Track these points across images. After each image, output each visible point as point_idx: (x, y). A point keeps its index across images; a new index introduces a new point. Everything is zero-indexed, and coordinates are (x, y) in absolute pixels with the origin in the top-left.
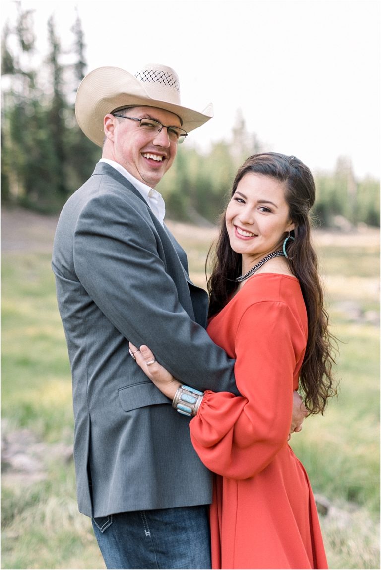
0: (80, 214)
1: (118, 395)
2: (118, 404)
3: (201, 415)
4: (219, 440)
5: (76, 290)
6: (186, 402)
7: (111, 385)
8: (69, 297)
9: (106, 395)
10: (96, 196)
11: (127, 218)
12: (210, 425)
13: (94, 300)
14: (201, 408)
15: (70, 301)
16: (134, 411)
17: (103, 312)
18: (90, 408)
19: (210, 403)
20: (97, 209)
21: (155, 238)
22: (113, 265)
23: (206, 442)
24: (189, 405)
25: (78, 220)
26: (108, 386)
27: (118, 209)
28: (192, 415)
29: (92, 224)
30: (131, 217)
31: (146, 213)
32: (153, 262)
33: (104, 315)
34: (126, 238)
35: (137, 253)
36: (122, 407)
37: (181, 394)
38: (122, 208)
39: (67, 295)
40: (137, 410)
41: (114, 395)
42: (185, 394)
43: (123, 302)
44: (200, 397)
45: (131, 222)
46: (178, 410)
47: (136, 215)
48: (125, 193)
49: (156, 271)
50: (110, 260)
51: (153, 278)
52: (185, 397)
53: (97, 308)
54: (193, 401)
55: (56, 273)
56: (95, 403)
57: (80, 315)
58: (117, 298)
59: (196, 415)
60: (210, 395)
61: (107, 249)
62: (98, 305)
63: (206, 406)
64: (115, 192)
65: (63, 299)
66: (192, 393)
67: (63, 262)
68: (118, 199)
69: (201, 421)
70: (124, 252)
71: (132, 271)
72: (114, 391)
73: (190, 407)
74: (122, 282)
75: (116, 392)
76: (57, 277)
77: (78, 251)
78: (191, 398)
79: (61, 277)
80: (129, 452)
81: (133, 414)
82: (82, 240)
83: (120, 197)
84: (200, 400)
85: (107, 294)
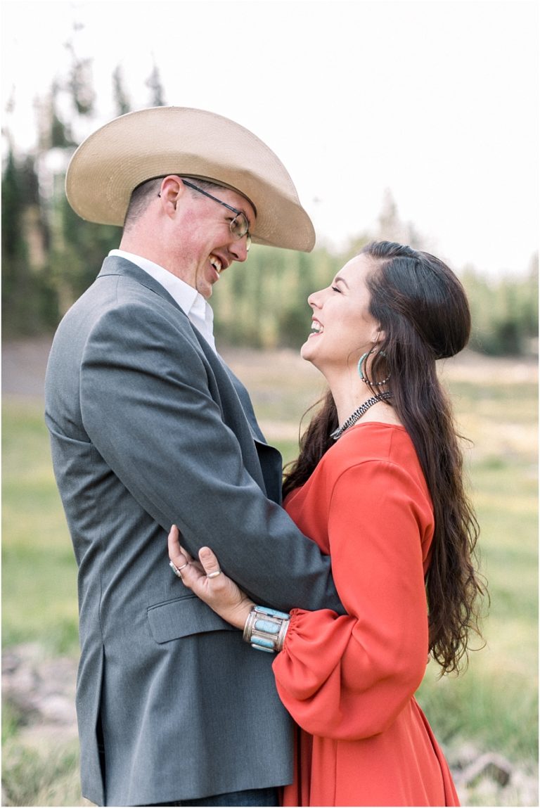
0: (89, 335)
1: (147, 617)
2: (147, 631)
3: (288, 649)
4: (318, 687)
5: (84, 456)
6: (264, 631)
7: (136, 601)
8: (73, 466)
9: (129, 617)
10: (114, 306)
11: (163, 340)
12: (303, 666)
13: (114, 471)
14: (287, 639)
15: (75, 472)
16: (173, 643)
17: (127, 487)
18: (104, 636)
19: (300, 630)
20: (116, 328)
21: (205, 371)
22: (143, 414)
23: (299, 692)
24: (268, 636)
25: (86, 345)
26: (132, 602)
27: (148, 326)
28: (275, 651)
29: (109, 351)
30: (169, 338)
31: (189, 332)
32: (205, 408)
33: (129, 493)
34: (163, 371)
35: (180, 393)
36: (152, 636)
37: (256, 620)
38: (154, 323)
39: (70, 463)
40: (176, 641)
41: (140, 617)
42: (260, 619)
43: (159, 472)
44: (284, 622)
45: (169, 346)
46: (254, 645)
47: (176, 335)
48: (157, 302)
49: (209, 421)
50: (138, 407)
51: (205, 434)
52: (261, 625)
53: (118, 480)
54: (275, 629)
55: (51, 429)
56: (112, 630)
57: (90, 493)
58: (150, 466)
59: (281, 650)
60: (299, 616)
61: (135, 389)
62: (120, 477)
63: (295, 636)
64: (142, 300)
65: (64, 470)
66: (271, 616)
67: (63, 412)
68: (148, 310)
69: (289, 660)
70: (159, 393)
71: (172, 422)
72: (141, 609)
73: (270, 639)
74: (158, 441)
75: (144, 611)
76: (54, 435)
77: (88, 392)
78: (270, 624)
79: (59, 435)
80: (163, 708)
81: (171, 647)
82: (92, 377)
83: (151, 308)
84: (285, 626)
85: (135, 460)
